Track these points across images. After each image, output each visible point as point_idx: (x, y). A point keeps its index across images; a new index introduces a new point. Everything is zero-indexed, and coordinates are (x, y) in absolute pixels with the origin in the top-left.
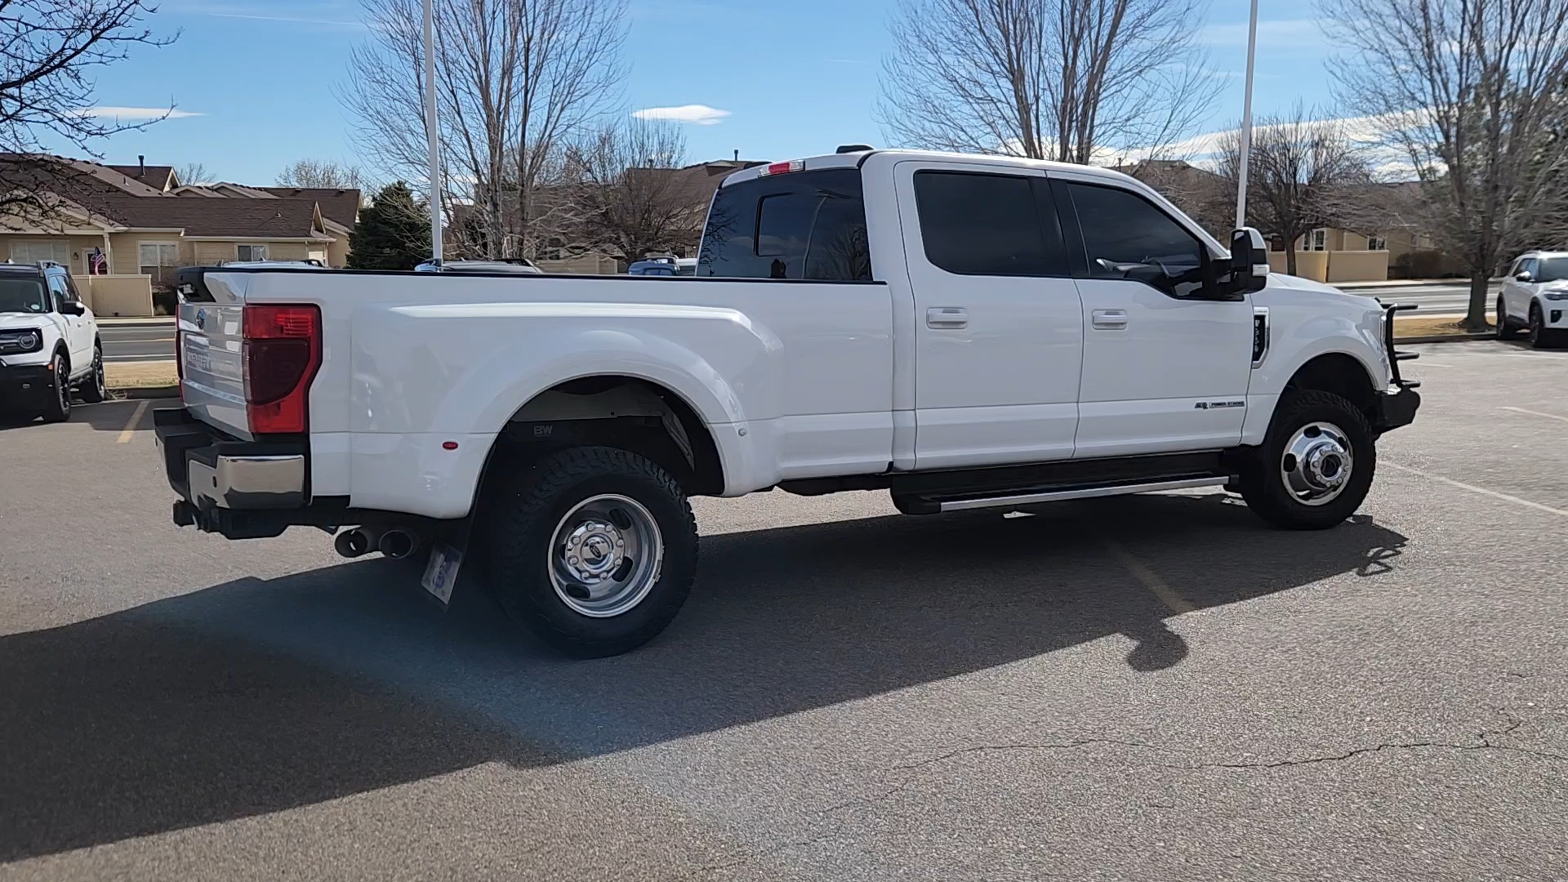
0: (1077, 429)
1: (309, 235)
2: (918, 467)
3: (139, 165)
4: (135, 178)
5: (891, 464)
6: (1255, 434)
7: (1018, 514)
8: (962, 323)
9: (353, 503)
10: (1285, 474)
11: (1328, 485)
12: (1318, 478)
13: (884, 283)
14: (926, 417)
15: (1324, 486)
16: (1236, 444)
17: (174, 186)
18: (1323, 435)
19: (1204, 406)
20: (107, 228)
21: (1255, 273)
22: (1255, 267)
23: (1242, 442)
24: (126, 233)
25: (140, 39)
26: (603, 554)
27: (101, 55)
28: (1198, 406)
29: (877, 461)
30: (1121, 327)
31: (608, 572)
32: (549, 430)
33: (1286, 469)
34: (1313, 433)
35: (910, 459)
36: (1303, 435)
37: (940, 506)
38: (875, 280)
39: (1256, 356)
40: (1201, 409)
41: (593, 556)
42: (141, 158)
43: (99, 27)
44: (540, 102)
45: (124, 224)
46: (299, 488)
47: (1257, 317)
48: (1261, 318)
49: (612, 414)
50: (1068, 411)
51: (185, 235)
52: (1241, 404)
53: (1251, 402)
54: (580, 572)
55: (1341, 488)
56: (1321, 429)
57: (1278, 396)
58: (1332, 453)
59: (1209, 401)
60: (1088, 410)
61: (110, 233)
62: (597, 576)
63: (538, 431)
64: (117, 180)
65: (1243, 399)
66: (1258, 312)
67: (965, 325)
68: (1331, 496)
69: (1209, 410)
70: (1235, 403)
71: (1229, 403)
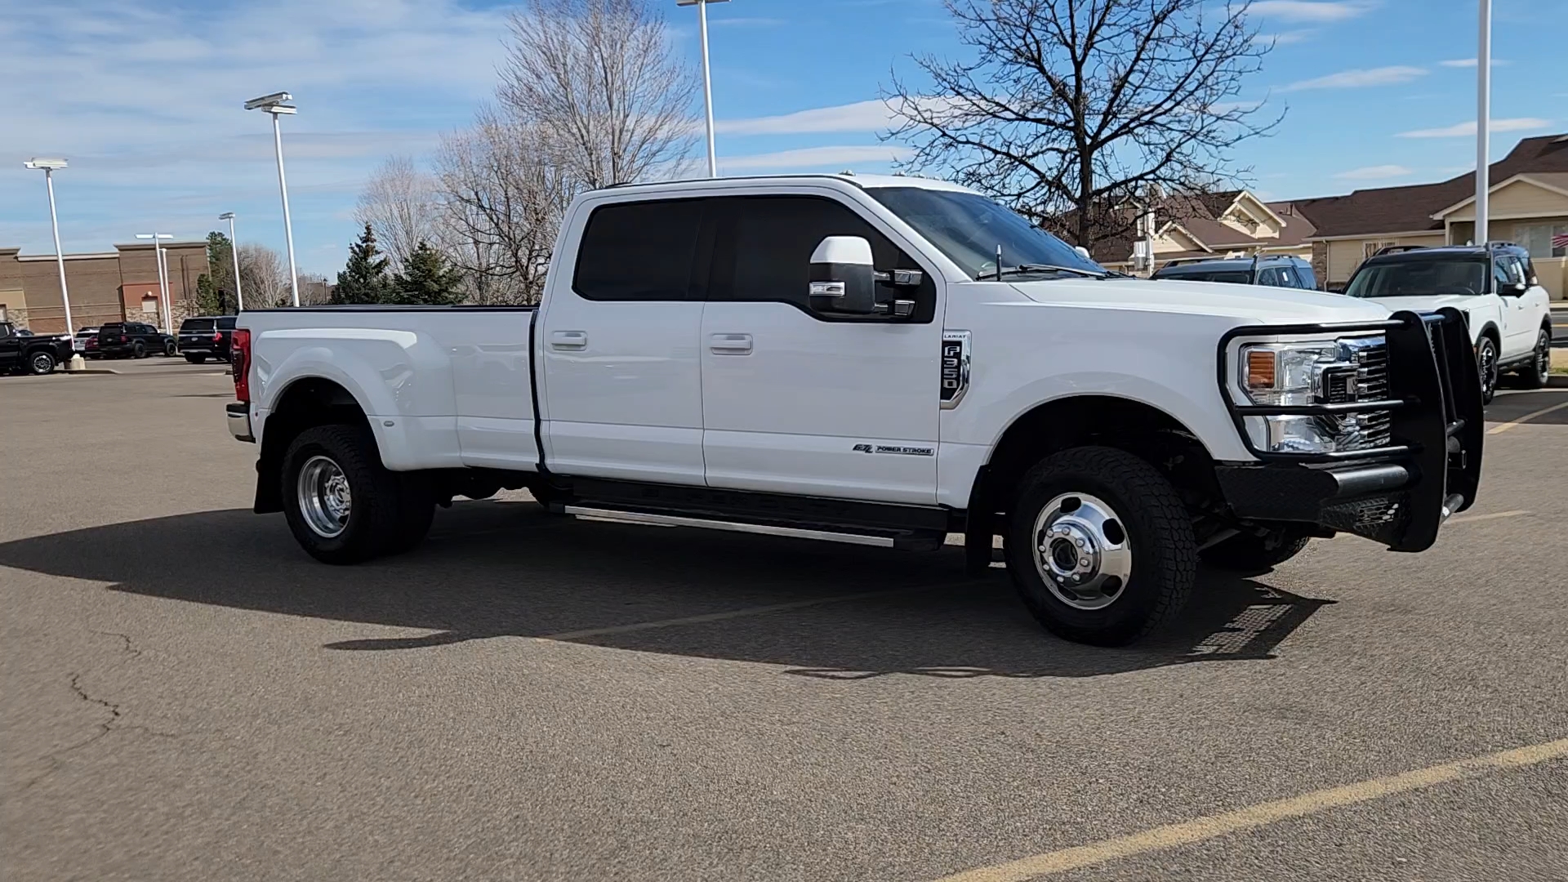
0: (704, 456)
5: (541, 465)
6: (953, 493)
8: (583, 345)
10: (1038, 557)
16: (934, 502)
18: (1087, 511)
19: (867, 449)
22: (812, 285)
23: (938, 501)
28: (857, 448)
30: (746, 352)
34: (1070, 506)
36: (1059, 507)
37: (564, 508)
39: (946, 394)
40: (863, 453)
46: (248, 434)
47: (945, 344)
48: (952, 345)
50: (693, 437)
52: (928, 452)
53: (943, 451)
55: (1120, 593)
56: (1083, 502)
57: (991, 449)
59: (874, 444)
60: (713, 438)
65: (933, 446)
66: (949, 336)
67: (582, 348)
68: (1108, 601)
69: (874, 453)
70: (915, 450)
71: (905, 450)
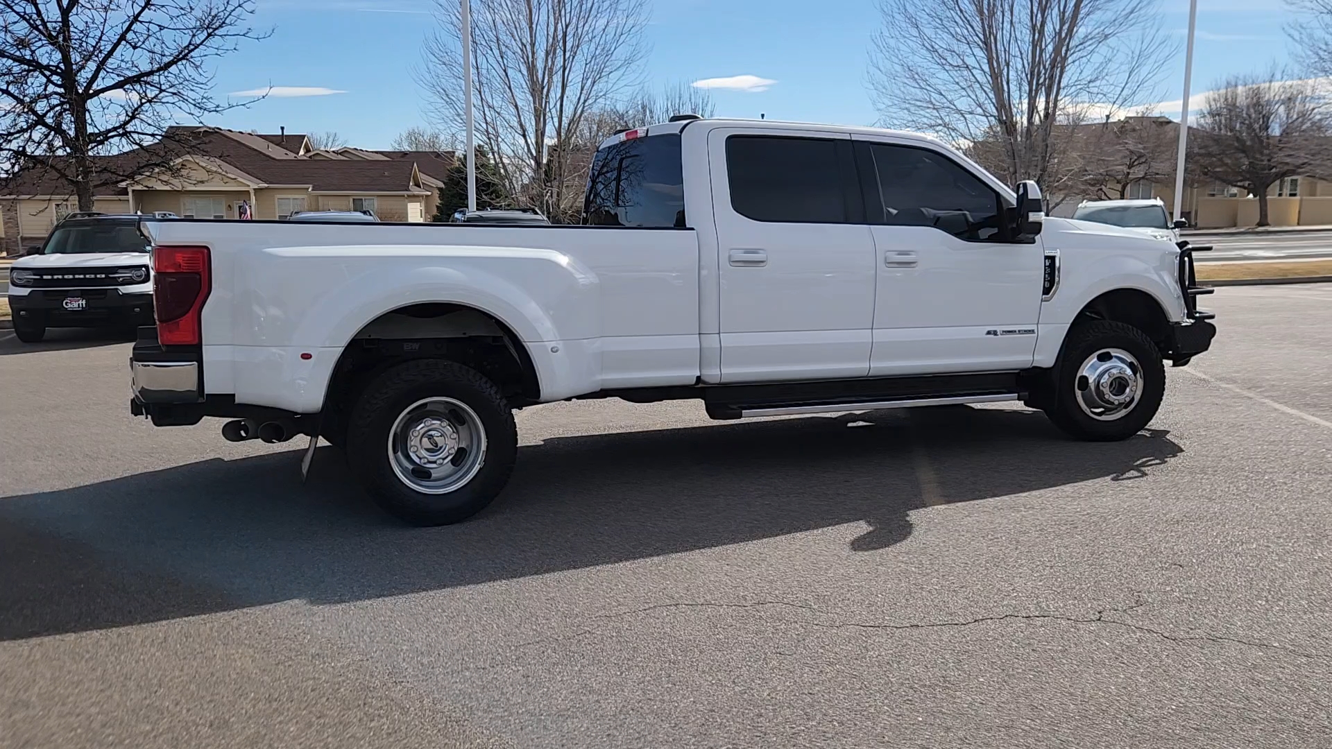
0: (871, 351)
1: (408, 190)
2: (723, 380)
3: (280, 133)
4: (277, 145)
5: (699, 378)
6: (1046, 357)
7: (861, 423)
8: (762, 262)
9: (237, 401)
10: (1078, 393)
11: (1116, 403)
12: (1107, 397)
13: (692, 229)
14: (728, 340)
15: (1113, 403)
16: (1029, 366)
17: (308, 151)
18: (1114, 359)
19: (995, 333)
20: (252, 184)
21: (1031, 219)
22: (1031, 214)
23: (1034, 365)
24: (266, 188)
25: (244, 35)
26: (439, 445)
27: (217, 49)
28: (989, 333)
29: (687, 375)
30: (913, 265)
31: (444, 459)
32: (416, 346)
33: (1079, 389)
34: (1104, 358)
35: (714, 374)
36: (1095, 359)
37: (741, 413)
38: (688, 226)
39: (1046, 291)
40: (992, 336)
41: (432, 447)
42: (282, 128)
43: (211, 26)
44: (575, 77)
45: (266, 182)
46: (194, 388)
47: (1047, 257)
48: (1052, 259)
49: (464, 334)
50: (864, 336)
51: (312, 190)
52: (1032, 331)
53: (1042, 329)
54: (420, 458)
55: (1133, 406)
56: (1113, 354)
57: (1069, 325)
58: (1120, 375)
59: (999, 329)
60: (881, 335)
61: (255, 189)
62: (435, 462)
63: (407, 347)
64: (261, 146)
65: (1034, 327)
66: (1048, 253)
67: (764, 264)
68: (1123, 412)
69: (1000, 336)
70: (1025, 331)
71: (1019, 331)
